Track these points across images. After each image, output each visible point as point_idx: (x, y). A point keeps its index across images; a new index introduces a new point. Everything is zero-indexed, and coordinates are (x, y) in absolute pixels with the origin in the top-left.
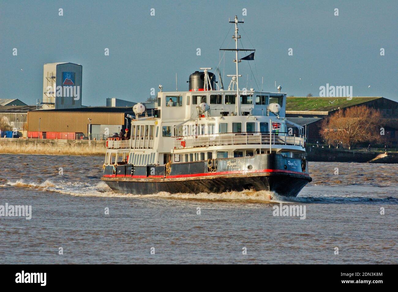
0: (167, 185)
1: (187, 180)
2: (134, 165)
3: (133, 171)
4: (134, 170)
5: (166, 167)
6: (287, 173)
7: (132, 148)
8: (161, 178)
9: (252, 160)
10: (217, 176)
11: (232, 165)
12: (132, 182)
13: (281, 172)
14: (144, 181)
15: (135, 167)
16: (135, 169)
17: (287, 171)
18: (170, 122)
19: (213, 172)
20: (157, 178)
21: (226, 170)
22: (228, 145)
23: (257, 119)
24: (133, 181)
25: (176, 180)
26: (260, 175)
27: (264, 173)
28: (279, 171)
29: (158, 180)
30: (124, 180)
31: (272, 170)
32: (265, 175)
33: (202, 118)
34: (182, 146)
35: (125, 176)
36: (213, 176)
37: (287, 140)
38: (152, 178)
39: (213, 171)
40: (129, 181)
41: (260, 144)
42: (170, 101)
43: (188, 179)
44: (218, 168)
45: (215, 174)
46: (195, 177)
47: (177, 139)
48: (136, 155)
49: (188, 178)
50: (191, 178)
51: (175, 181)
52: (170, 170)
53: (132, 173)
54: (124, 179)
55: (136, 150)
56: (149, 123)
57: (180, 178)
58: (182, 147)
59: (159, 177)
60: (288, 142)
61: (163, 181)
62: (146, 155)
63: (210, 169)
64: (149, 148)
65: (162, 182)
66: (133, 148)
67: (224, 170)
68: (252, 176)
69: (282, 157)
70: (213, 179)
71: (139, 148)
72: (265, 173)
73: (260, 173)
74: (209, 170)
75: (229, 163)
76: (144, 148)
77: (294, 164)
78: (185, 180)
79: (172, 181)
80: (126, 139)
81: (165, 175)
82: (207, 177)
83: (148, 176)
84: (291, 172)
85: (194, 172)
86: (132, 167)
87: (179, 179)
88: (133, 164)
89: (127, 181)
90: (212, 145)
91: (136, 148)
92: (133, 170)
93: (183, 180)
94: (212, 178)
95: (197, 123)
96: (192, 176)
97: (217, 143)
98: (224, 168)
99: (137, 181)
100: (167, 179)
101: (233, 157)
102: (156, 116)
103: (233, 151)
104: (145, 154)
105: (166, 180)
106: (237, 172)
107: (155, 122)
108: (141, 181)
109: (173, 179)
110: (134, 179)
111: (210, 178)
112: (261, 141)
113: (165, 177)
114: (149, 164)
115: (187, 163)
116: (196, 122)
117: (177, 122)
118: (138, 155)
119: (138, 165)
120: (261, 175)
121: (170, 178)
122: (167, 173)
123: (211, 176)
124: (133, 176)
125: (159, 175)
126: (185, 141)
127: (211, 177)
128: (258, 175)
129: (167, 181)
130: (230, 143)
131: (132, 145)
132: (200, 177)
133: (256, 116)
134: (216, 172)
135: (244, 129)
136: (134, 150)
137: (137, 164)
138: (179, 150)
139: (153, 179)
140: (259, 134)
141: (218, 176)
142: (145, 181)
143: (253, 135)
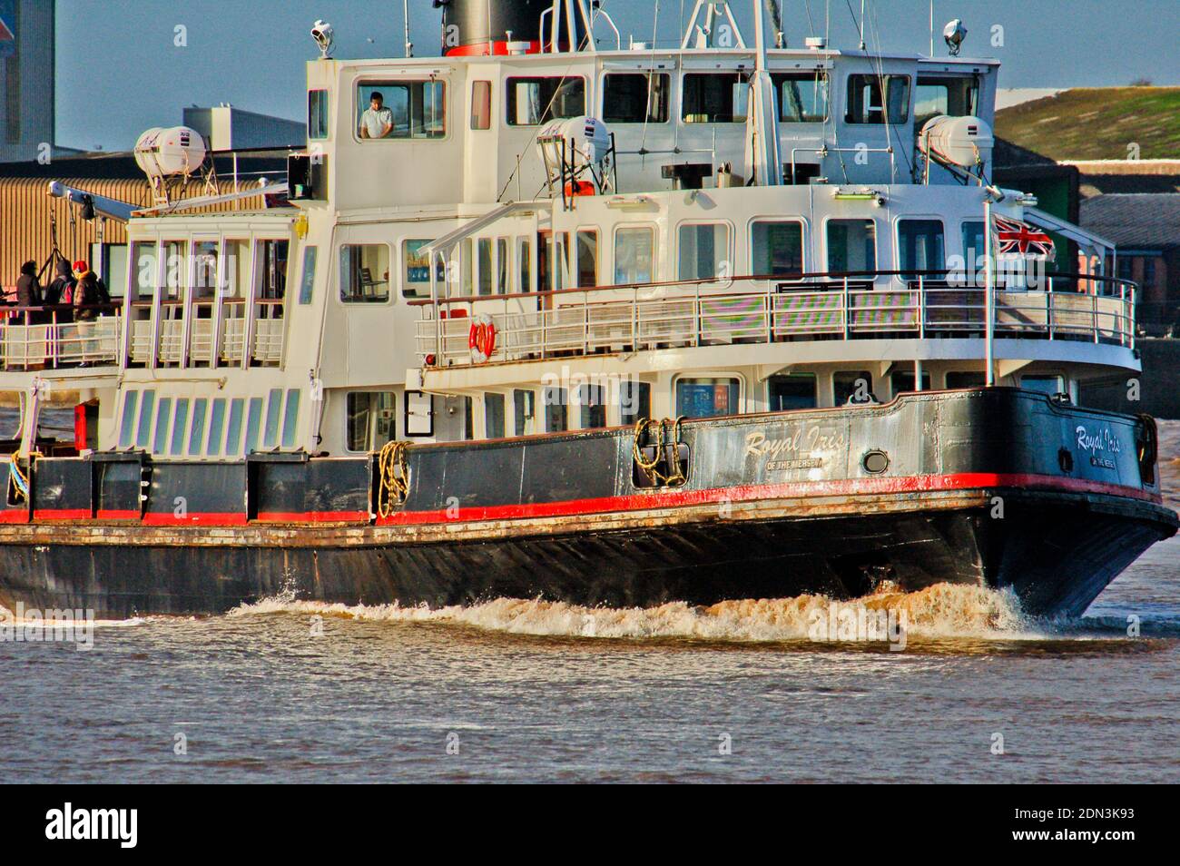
0: (387, 560)
1: (513, 533)
2: (155, 458)
3: (146, 491)
4: (155, 485)
5: (376, 465)
6: (1073, 492)
7: (131, 364)
8: (350, 526)
9: (884, 422)
10: (687, 510)
11: (771, 453)
12: (149, 547)
13: (1043, 488)
14: (227, 541)
15: (160, 465)
16: (158, 479)
17: (1074, 484)
18: (379, 222)
19: (664, 490)
20: (315, 525)
21: (737, 477)
22: (737, 341)
23: (882, 202)
24: (157, 541)
25: (446, 537)
26: (933, 505)
27: (953, 495)
28: (1031, 479)
29: (326, 534)
30: (93, 540)
31: (994, 476)
32: (964, 503)
33: (579, 200)
34: (475, 351)
35: (94, 516)
36: (666, 513)
37: (1058, 315)
38: (284, 527)
39: (661, 483)
40: (126, 541)
41: (915, 335)
42: (374, 104)
43: (519, 528)
44: (694, 469)
45: (678, 501)
46: (560, 520)
47: (443, 315)
48: (165, 403)
49: (517, 523)
50: (535, 522)
51: (440, 537)
52: (402, 479)
53: (143, 498)
54: (95, 532)
55: (162, 373)
56: (252, 231)
57: (472, 526)
58: (480, 356)
59: (332, 519)
60: (1064, 322)
61: (362, 541)
62: (238, 404)
63: (649, 472)
64: (255, 363)
65: (353, 548)
66: (142, 365)
67: (731, 478)
68: (889, 508)
69: (1044, 407)
70: (667, 527)
71: (182, 363)
72: (962, 494)
73: (934, 495)
74: (640, 480)
75: (758, 439)
76: (221, 364)
77: (1105, 443)
78: (501, 533)
79: (424, 538)
80: (79, 317)
81: (375, 510)
82: (632, 515)
83: (253, 514)
84: (1093, 487)
85: (552, 493)
86: (144, 464)
87: (466, 531)
88: (149, 450)
89: (113, 540)
90: (646, 348)
91: (160, 365)
92: (146, 484)
93: (486, 535)
94: (659, 522)
95: (543, 227)
96: (542, 513)
97: (675, 336)
98: (726, 469)
99: (182, 542)
100: (389, 532)
101: (766, 406)
102: (299, 189)
103: (767, 374)
104: (229, 394)
105: (381, 534)
106: (804, 490)
107: (289, 220)
108: (207, 541)
109: (426, 529)
110: (159, 532)
111: (647, 522)
112: (920, 322)
113: (373, 522)
114: (262, 447)
115: (497, 445)
116: (540, 222)
117: (419, 220)
118: (182, 404)
119: (185, 456)
120: (941, 501)
121: (410, 525)
122: (385, 499)
123: (653, 513)
124: (151, 514)
125: (328, 508)
126: (492, 327)
127: (655, 518)
128: (922, 506)
129: (388, 540)
130: (746, 332)
131: (130, 348)
132: (589, 517)
133: (876, 187)
134: (680, 490)
135: (816, 256)
136: (150, 377)
137: (176, 446)
138: (455, 373)
139: (293, 533)
140: (897, 283)
141: (699, 510)
142: (242, 541)
143: (869, 286)
